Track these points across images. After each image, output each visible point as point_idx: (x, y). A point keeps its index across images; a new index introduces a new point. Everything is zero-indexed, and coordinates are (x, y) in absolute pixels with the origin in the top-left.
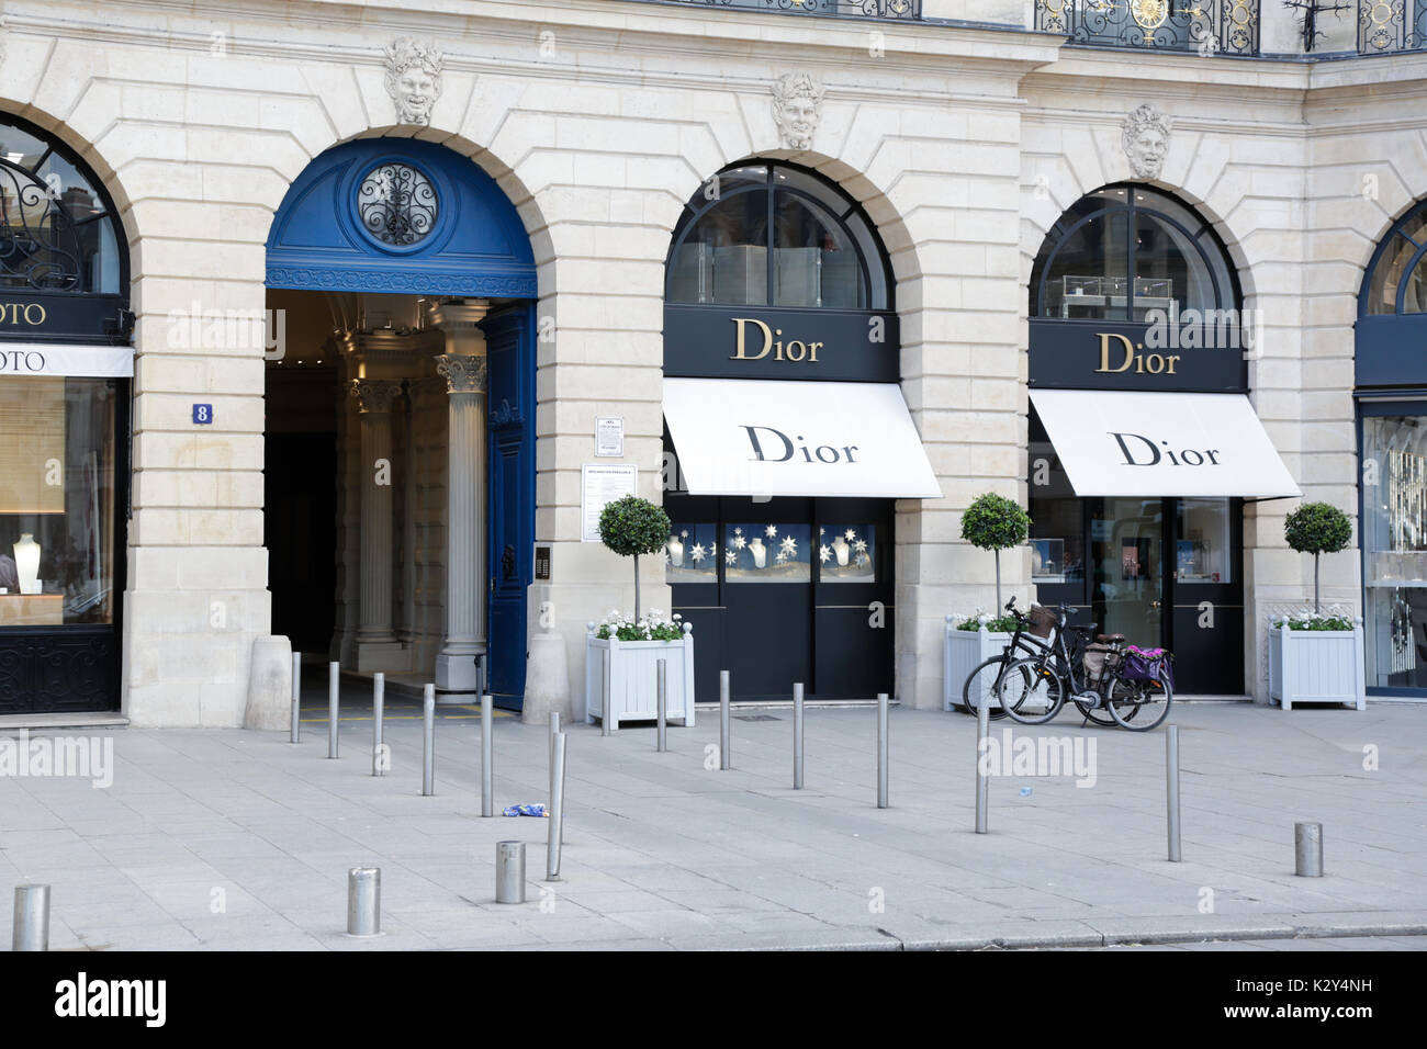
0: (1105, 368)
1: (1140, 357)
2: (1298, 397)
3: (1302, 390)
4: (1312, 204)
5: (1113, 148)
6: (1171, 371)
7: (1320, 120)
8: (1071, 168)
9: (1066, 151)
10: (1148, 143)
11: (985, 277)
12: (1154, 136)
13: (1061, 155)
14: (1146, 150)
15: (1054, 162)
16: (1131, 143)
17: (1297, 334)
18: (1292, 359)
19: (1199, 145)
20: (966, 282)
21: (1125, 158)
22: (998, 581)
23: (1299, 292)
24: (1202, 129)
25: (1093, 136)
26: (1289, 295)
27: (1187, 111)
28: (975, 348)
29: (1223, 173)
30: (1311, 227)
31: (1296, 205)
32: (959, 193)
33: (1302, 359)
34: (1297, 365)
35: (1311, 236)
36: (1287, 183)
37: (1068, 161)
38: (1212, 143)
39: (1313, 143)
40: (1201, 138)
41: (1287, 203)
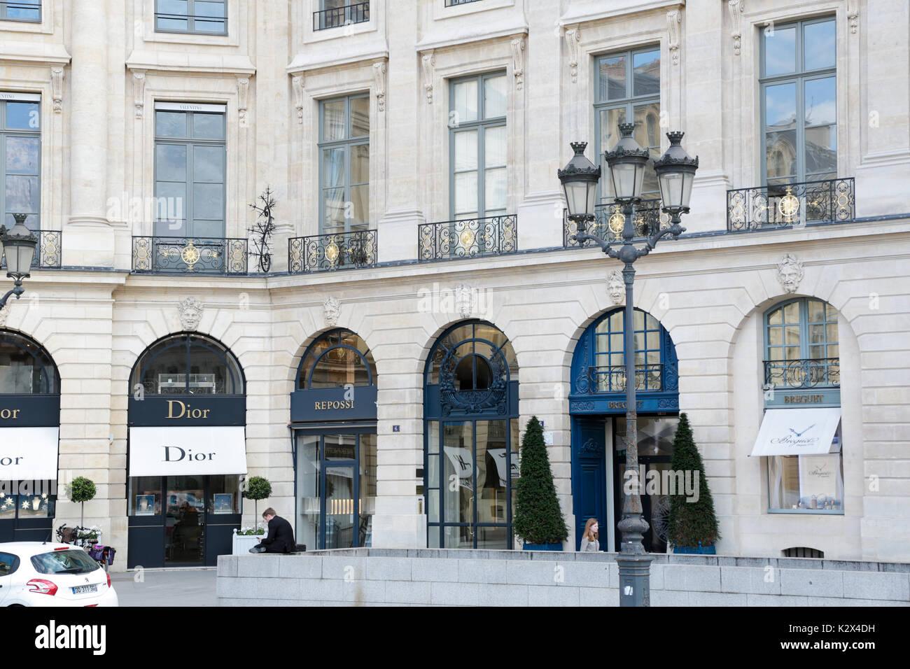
0: (170, 416)
1: (189, 411)
2: (268, 426)
3: (270, 424)
4: (273, 339)
5: (173, 317)
6: (205, 417)
7: (277, 302)
8: (151, 327)
9: (148, 320)
10: (188, 315)
11: (94, 379)
12: (191, 311)
13: (146, 321)
14: (187, 318)
15: (142, 325)
16: (181, 315)
17: (267, 399)
18: (265, 410)
19: (217, 315)
20: (83, 381)
21: (179, 322)
22: (82, 515)
23: (268, 379)
24: (219, 307)
25: (163, 313)
26: (264, 381)
27: (210, 299)
28: (87, 410)
29: (230, 326)
30: (273, 350)
31: (267, 340)
32: (81, 342)
33: (270, 410)
34: (267, 413)
35: (273, 353)
36: (262, 330)
37: (150, 325)
38: (223, 313)
39: (274, 312)
40: (218, 311)
41: (262, 339)
